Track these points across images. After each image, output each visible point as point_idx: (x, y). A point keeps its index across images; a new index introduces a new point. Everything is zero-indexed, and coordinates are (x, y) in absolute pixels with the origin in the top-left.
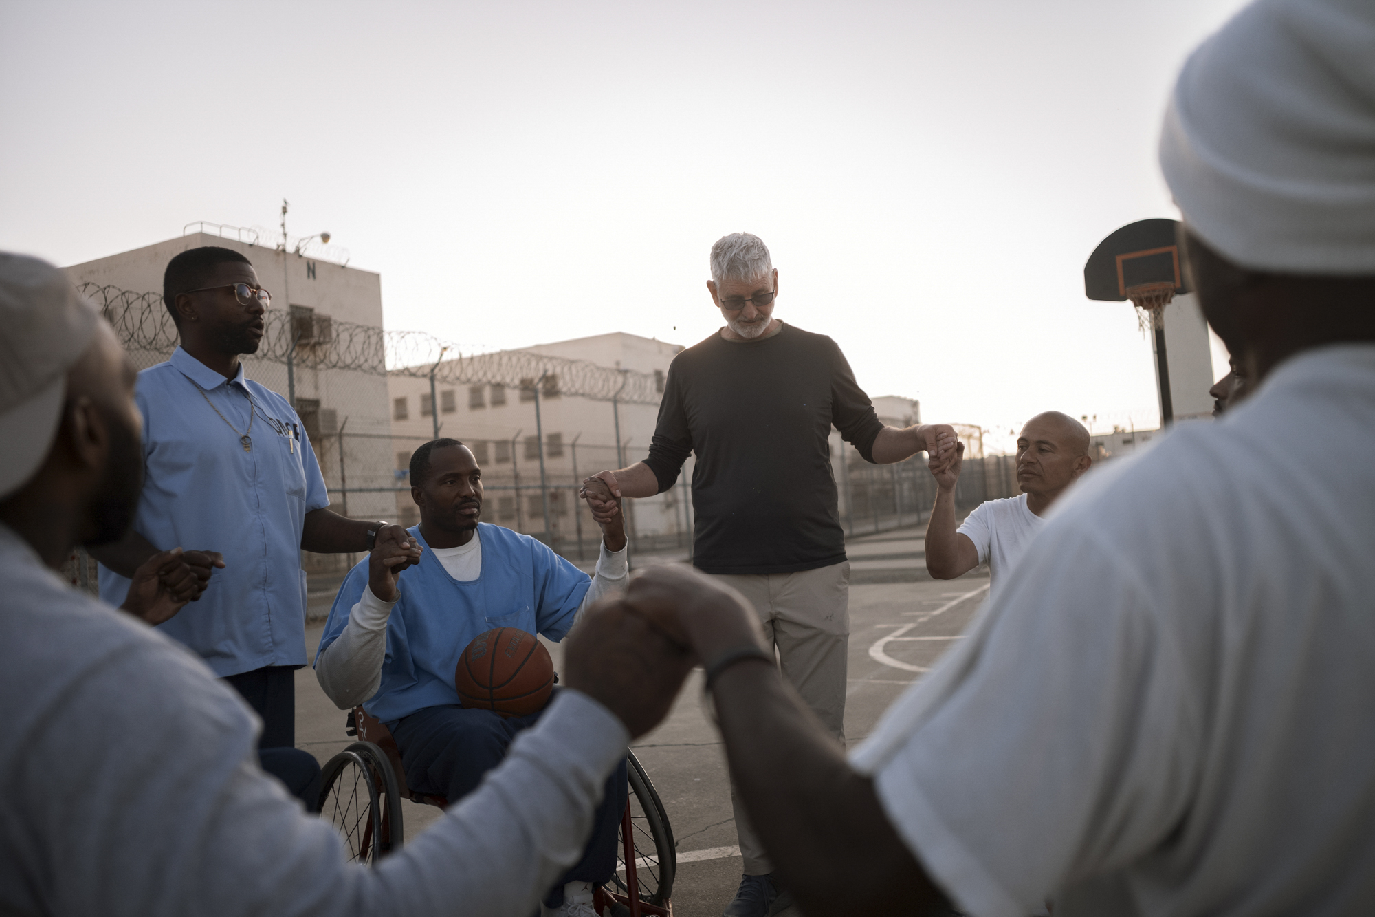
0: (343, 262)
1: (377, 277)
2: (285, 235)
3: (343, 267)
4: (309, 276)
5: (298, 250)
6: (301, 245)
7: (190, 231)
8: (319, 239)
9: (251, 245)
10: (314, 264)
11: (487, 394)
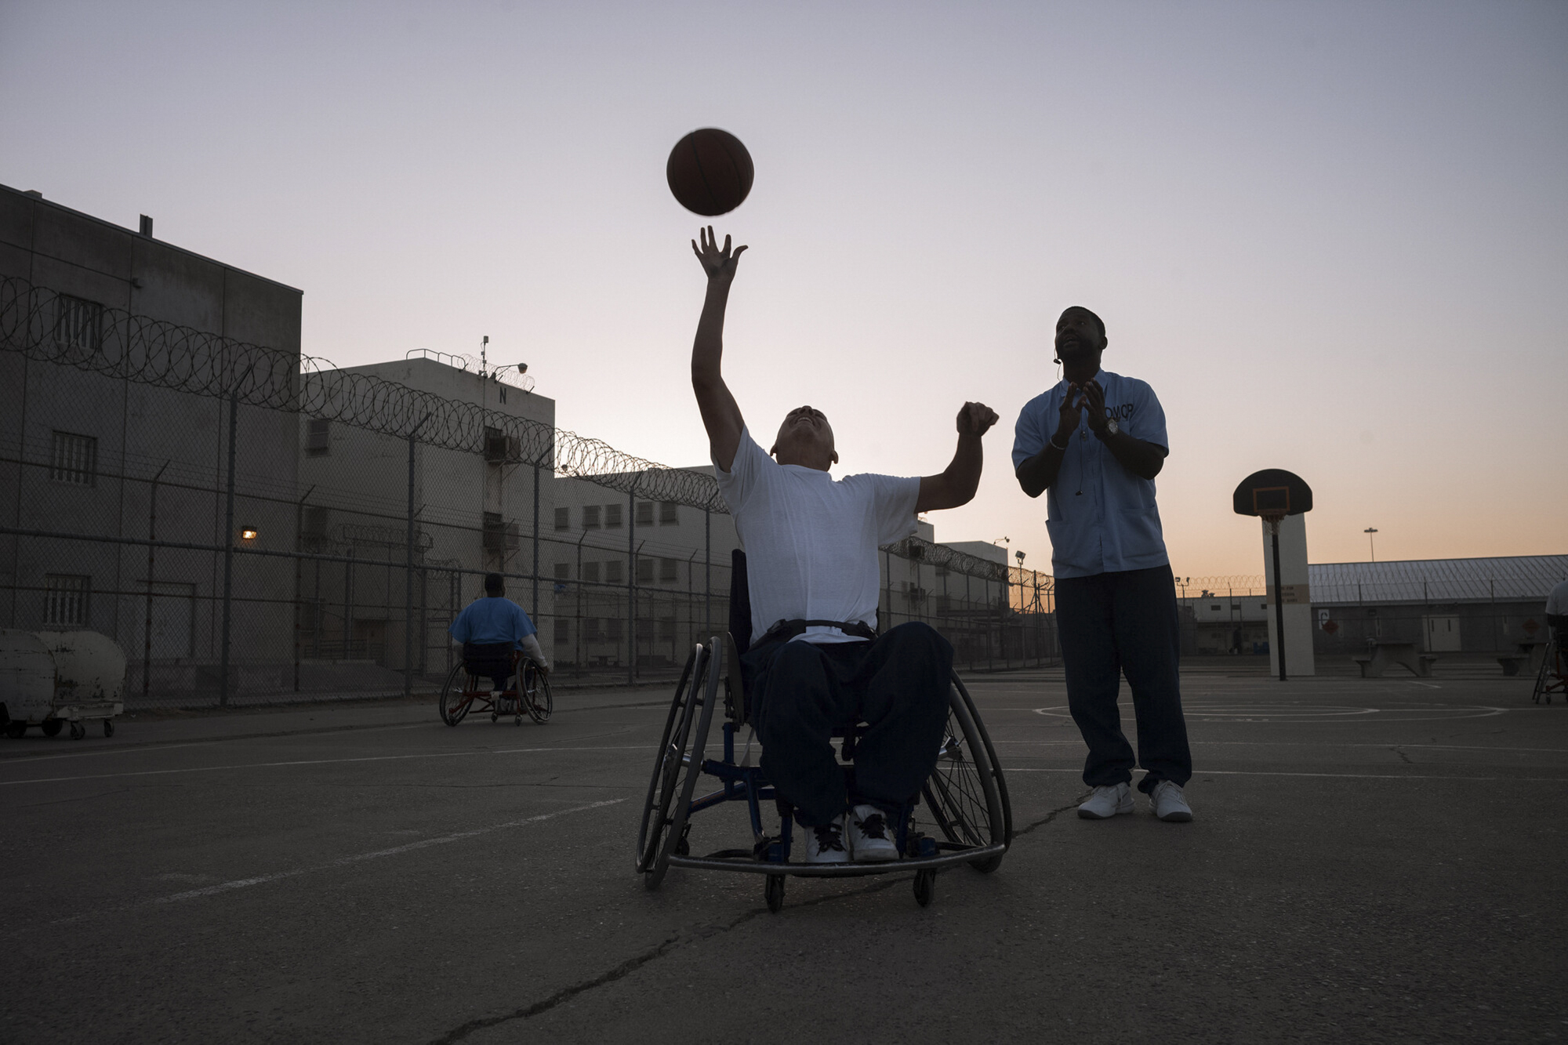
0: (528, 389)
1: (553, 402)
2: (485, 362)
3: (527, 393)
4: (501, 402)
5: (494, 375)
6: (497, 373)
7: (412, 356)
8: (516, 369)
9: (460, 370)
10: (505, 389)
11: (603, 516)
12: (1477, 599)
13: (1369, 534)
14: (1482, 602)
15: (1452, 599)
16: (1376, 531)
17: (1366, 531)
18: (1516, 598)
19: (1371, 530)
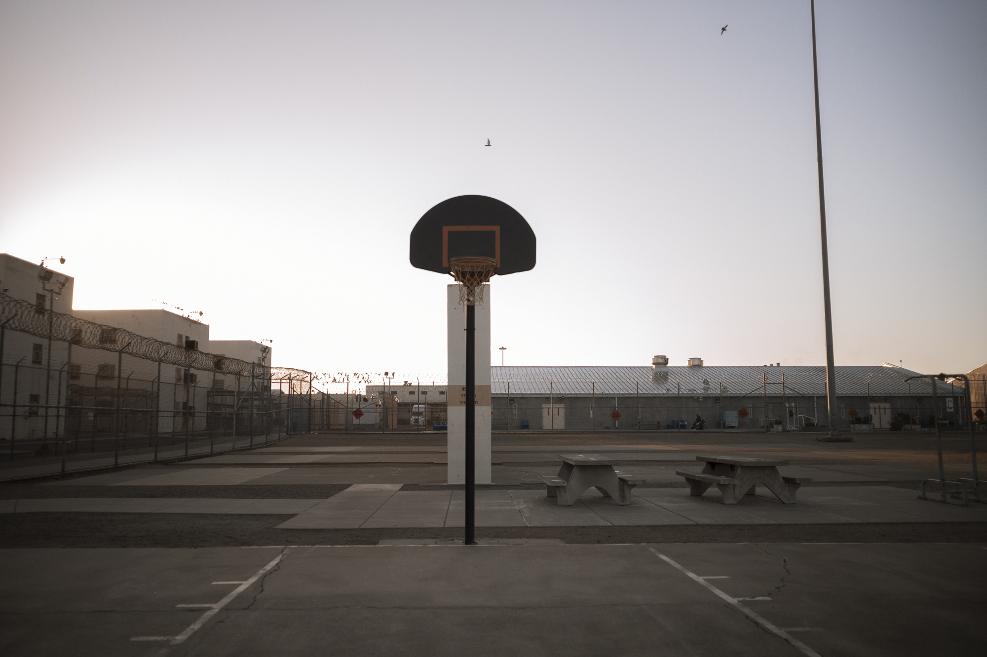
12: (577, 394)
13: (502, 350)
14: (579, 396)
15: (561, 394)
16: (506, 349)
17: (500, 349)
18: (599, 394)
19: (503, 348)
